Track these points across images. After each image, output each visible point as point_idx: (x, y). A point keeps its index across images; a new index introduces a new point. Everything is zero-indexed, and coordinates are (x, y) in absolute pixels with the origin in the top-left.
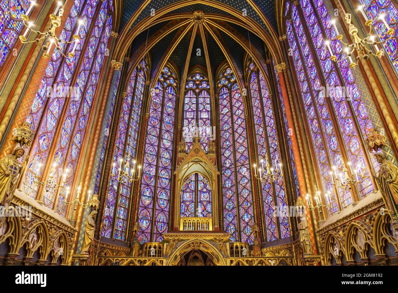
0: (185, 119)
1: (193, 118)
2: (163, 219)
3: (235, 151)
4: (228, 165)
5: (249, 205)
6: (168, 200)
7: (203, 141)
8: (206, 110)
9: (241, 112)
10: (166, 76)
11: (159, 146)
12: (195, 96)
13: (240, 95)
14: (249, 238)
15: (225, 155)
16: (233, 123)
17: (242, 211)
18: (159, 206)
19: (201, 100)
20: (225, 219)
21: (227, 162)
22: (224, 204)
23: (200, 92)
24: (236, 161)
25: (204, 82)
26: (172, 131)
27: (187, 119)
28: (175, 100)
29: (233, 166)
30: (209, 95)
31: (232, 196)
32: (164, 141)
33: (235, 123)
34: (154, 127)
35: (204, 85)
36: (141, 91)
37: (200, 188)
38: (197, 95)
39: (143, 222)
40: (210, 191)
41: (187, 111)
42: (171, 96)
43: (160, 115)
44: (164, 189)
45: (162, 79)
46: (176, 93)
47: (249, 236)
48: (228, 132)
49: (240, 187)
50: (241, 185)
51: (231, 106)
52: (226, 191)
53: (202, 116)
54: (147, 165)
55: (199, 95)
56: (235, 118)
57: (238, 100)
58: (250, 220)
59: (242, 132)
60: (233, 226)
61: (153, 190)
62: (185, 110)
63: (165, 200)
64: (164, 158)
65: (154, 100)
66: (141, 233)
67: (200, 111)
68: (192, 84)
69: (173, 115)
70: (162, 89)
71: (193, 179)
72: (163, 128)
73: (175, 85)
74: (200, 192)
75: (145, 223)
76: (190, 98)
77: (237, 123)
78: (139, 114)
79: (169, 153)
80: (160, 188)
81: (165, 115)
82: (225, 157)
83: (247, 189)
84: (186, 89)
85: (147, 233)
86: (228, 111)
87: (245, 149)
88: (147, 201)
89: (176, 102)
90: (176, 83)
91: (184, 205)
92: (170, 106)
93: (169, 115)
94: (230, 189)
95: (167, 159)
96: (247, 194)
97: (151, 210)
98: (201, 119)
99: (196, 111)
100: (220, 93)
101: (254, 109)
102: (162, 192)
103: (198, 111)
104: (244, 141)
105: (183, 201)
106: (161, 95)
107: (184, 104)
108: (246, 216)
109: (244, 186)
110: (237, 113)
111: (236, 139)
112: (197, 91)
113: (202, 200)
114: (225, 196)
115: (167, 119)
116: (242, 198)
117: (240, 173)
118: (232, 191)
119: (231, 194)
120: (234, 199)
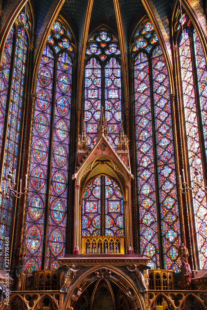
0: (87, 100)
1: (97, 99)
2: (59, 238)
3: (155, 145)
4: (145, 165)
5: (174, 218)
6: (65, 212)
7: (111, 130)
8: (115, 86)
9: (165, 90)
10: (58, 37)
11: (51, 139)
12: (100, 67)
13: (164, 65)
14: (175, 263)
15: (142, 150)
16: (153, 105)
17: (165, 227)
18: (53, 220)
19: (108, 72)
20: (141, 238)
21: (145, 160)
22: (141, 217)
23: (108, 60)
24: (156, 159)
25: (113, 45)
26: (68, 117)
27: (89, 99)
28: (71, 72)
29: (153, 165)
30: (120, 64)
31: (151, 206)
32: (58, 131)
33: (156, 105)
34: (43, 112)
35: (113, 49)
36: (23, 62)
37: (107, 195)
38: (103, 64)
39: (31, 243)
40: (121, 199)
41: (88, 89)
42: (65, 67)
43: (51, 95)
44: (59, 197)
45: (52, 42)
46: (72, 62)
47: (175, 261)
48: (146, 118)
49: (162, 195)
50: (164, 192)
51: (152, 81)
52: (143, 199)
53: (110, 96)
54: (35, 165)
55: (106, 64)
56: (156, 98)
57: (161, 72)
58: (176, 239)
59: (166, 118)
60: (153, 247)
61: (44, 200)
62: (86, 87)
63: (61, 212)
64: (58, 155)
65: (42, 74)
66: (29, 257)
67: (107, 88)
68: (95, 49)
69: (69, 94)
70: (52, 57)
71: (99, 183)
72: (56, 113)
73: (71, 50)
74: (108, 201)
75: (34, 243)
76: (93, 69)
77: (158, 105)
78: (22, 94)
79: (64, 148)
80: (54, 196)
81: (57, 95)
82: (142, 152)
83: (172, 198)
84: (86, 55)
85: (37, 257)
86: (146, 87)
87: (169, 142)
88: (36, 215)
89: (72, 75)
90: (72, 46)
91: (86, 219)
92: (64, 82)
93: (63, 94)
94: (148, 197)
95: (62, 156)
96: (171, 204)
97: (42, 226)
98: (109, 99)
99: (101, 88)
100: (135, 61)
101: (184, 85)
102: (56, 202)
103: (104, 88)
104: (168, 131)
105: (85, 213)
106: (52, 65)
107: (84, 78)
108: (170, 234)
109: (167, 193)
110: (159, 92)
111: (157, 128)
112: (103, 58)
113: (110, 211)
114: (141, 206)
115: (61, 100)
116: (165, 209)
117: (163, 176)
118: (151, 199)
119: (149, 204)
120: (153, 210)
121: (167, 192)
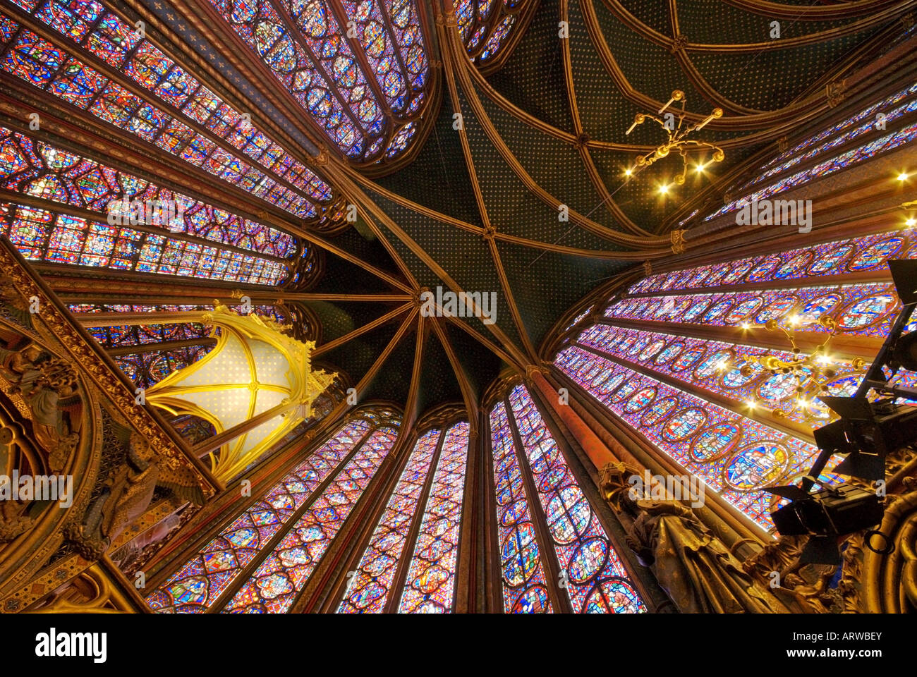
3: (318, 494)
4: (278, 505)
15: (289, 486)
16: (348, 458)
21: (284, 500)
22: (176, 576)
24: (306, 508)
29: (292, 513)
31: (224, 571)
33: (354, 461)
36: (261, 276)
48: (328, 463)
49: (271, 564)
50: (280, 560)
51: (362, 443)
56: (358, 456)
57: (380, 443)
59: (361, 478)
77: (357, 463)
82: (285, 488)
83: (289, 580)
86: (351, 443)
87: (348, 502)
94: (235, 551)
96: (278, 591)
100: (352, 420)
101: (411, 463)
104: (354, 491)
109: (285, 567)
110: (366, 454)
111: (337, 479)
114: (201, 559)
116: (254, 594)
117: (299, 536)
118: (236, 558)
119: (226, 564)
120: (223, 581)
121: (285, 563)
